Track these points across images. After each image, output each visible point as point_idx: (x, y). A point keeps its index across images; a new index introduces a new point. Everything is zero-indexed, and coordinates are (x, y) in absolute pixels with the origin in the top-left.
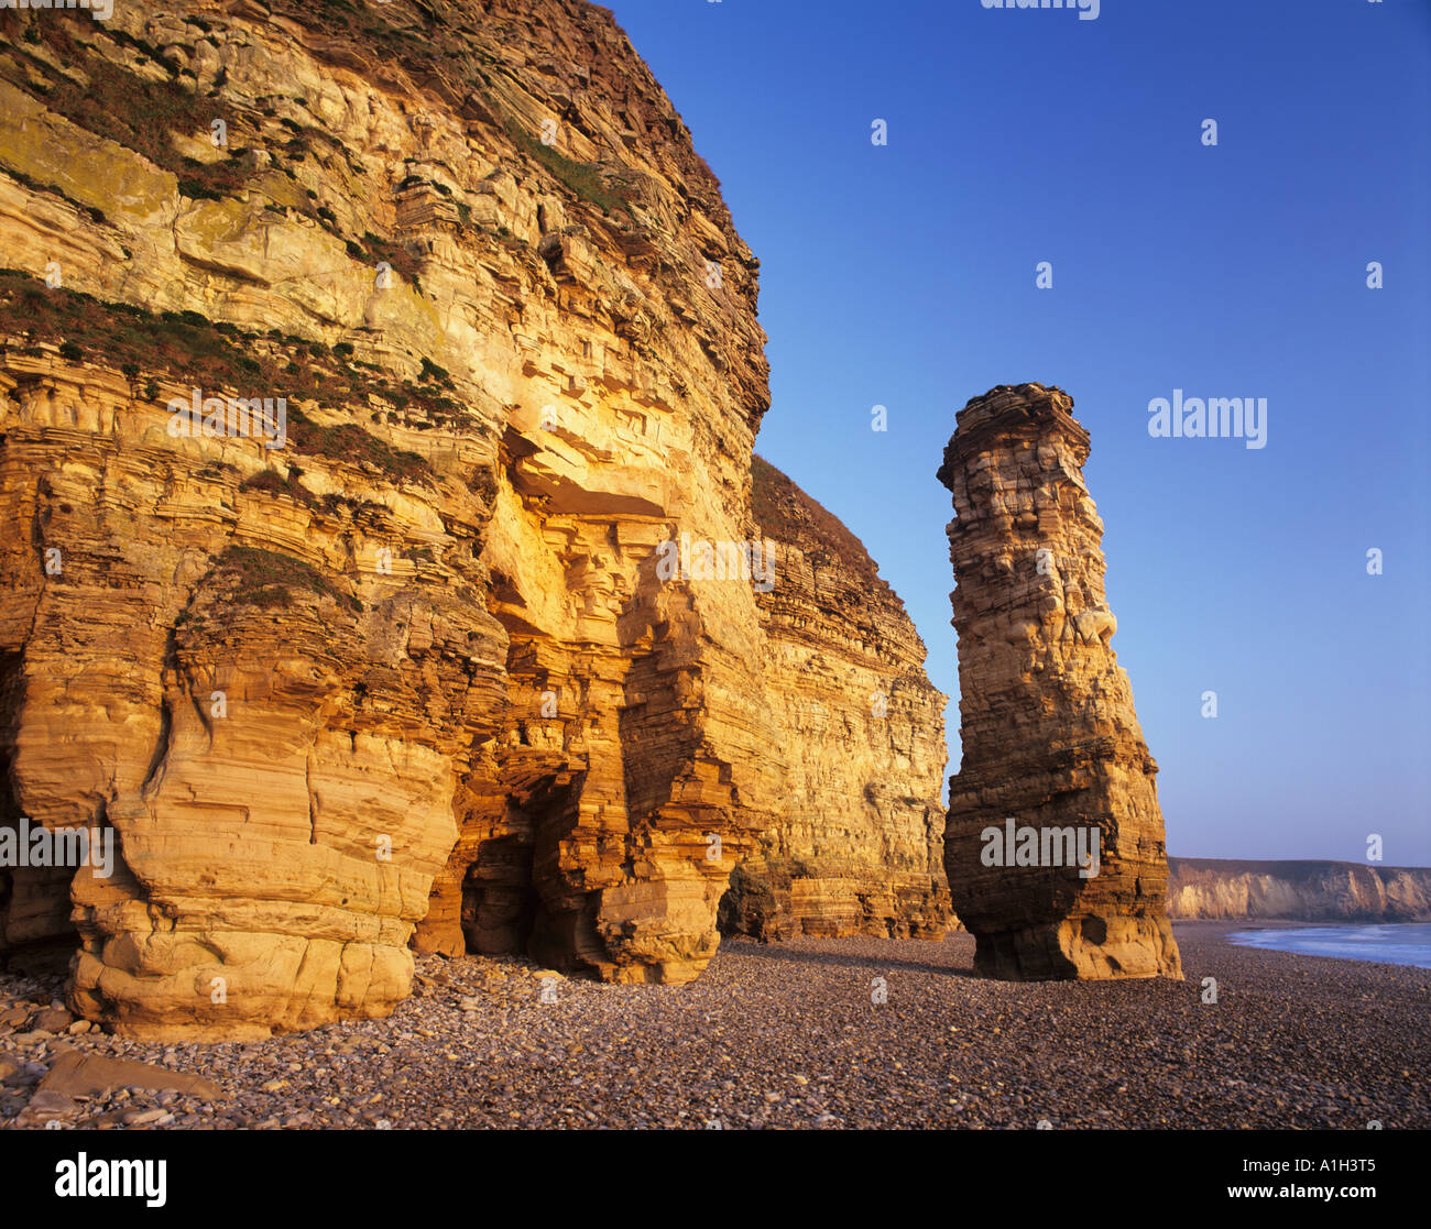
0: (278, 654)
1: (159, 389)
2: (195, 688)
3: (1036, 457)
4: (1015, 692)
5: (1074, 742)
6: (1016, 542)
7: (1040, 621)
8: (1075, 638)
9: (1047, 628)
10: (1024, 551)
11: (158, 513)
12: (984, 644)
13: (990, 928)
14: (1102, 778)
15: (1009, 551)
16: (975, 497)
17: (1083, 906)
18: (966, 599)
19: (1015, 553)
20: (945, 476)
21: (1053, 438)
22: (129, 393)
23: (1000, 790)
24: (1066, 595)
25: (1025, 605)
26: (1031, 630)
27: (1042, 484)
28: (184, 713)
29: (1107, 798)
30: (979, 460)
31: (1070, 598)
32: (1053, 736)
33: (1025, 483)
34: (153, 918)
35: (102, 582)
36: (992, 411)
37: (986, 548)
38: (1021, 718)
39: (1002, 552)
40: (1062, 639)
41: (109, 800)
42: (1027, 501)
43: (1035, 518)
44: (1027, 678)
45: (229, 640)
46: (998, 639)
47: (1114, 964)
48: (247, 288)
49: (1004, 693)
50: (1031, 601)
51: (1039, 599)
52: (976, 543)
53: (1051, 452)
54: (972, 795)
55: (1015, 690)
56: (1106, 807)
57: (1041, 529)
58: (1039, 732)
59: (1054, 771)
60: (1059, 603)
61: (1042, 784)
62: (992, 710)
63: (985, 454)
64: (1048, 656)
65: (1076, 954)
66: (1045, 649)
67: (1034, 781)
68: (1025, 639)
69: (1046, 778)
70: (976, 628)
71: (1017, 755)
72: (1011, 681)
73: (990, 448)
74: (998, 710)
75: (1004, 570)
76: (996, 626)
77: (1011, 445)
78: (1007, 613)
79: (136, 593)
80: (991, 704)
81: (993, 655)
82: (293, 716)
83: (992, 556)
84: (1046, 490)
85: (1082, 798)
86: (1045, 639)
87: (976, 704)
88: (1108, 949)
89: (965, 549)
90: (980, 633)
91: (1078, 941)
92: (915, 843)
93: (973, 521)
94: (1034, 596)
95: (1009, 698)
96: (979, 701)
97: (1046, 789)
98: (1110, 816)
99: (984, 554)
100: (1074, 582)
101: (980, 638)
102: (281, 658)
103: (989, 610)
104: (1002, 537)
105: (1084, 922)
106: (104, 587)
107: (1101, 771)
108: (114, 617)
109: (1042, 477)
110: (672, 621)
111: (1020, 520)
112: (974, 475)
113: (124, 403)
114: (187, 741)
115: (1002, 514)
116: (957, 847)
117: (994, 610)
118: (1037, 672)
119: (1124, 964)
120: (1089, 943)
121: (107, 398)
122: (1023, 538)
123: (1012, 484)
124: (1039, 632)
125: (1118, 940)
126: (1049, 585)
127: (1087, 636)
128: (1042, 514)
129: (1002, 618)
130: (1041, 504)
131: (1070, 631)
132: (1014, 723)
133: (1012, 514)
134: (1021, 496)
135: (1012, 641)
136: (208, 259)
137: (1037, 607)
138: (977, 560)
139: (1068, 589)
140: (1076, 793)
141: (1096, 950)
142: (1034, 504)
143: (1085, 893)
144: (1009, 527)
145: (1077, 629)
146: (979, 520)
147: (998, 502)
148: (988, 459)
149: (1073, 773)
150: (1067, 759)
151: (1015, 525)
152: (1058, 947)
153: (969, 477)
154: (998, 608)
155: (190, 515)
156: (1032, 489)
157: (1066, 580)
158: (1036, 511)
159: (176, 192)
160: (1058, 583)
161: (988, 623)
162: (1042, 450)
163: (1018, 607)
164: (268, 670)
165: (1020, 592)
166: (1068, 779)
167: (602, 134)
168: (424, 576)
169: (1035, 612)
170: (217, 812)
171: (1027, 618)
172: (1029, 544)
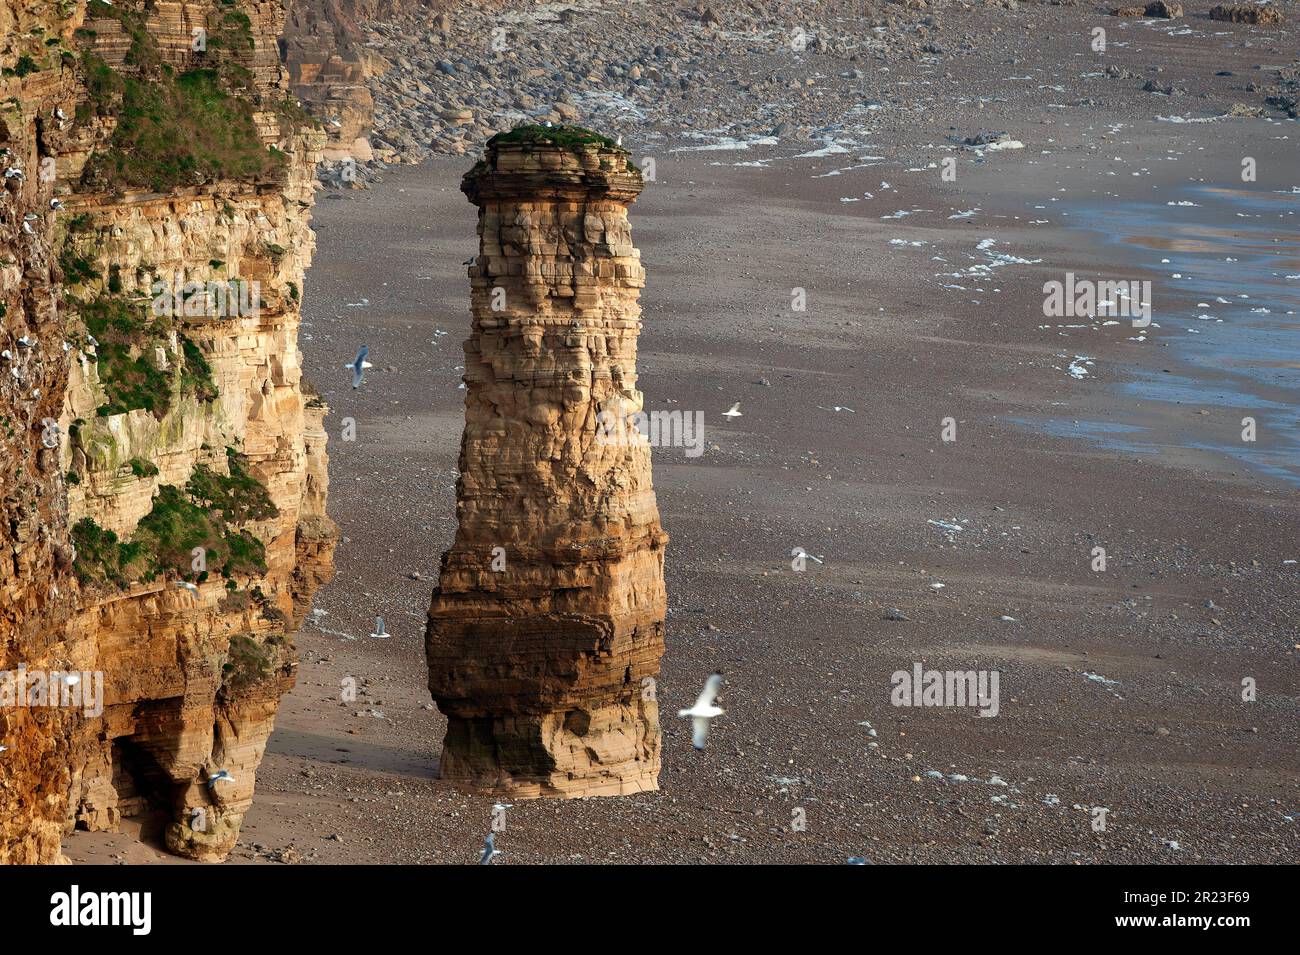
3: (582, 224)
4: (527, 477)
6: (548, 315)
7: (563, 408)
9: (569, 416)
10: (556, 326)
13: (468, 713)
14: (606, 579)
15: (540, 324)
16: (507, 250)
17: (570, 700)
19: (546, 327)
20: (470, 189)
21: (600, 206)
24: (593, 380)
25: (550, 387)
26: (552, 416)
27: (583, 257)
28: (226, 728)
29: (607, 599)
30: (518, 210)
31: (598, 383)
32: (560, 530)
33: (565, 251)
35: (201, 676)
37: (515, 313)
38: (529, 504)
39: (532, 324)
40: (584, 427)
41: (204, 765)
42: (566, 269)
43: (572, 292)
44: (542, 466)
46: (515, 414)
47: (592, 755)
49: (514, 475)
50: (557, 385)
51: (564, 387)
52: (505, 302)
53: (598, 223)
55: (527, 475)
56: (605, 608)
57: (578, 305)
58: (546, 523)
59: (558, 567)
60: (585, 392)
61: (544, 577)
62: (499, 490)
63: (526, 206)
64: (567, 447)
65: (557, 746)
66: (564, 439)
67: (536, 573)
68: (545, 425)
69: (550, 572)
70: (492, 393)
72: (524, 465)
73: (532, 200)
74: (506, 490)
75: (532, 346)
76: (514, 399)
77: (557, 201)
78: (529, 390)
80: (499, 484)
83: (521, 325)
84: (587, 265)
85: (582, 596)
86: (565, 428)
88: (589, 742)
90: (496, 401)
91: (560, 732)
94: (561, 381)
95: (519, 481)
96: (487, 476)
97: (547, 584)
98: (607, 618)
100: (604, 364)
101: (493, 405)
103: (508, 379)
104: (533, 306)
105: (568, 714)
107: (604, 571)
109: (585, 249)
111: (556, 291)
112: (511, 226)
114: (228, 738)
115: (537, 281)
117: (514, 381)
118: (553, 461)
119: (603, 756)
120: (571, 735)
122: (555, 310)
123: (551, 250)
124: (561, 419)
125: (599, 732)
126: (578, 371)
128: (580, 289)
129: (524, 394)
130: (580, 280)
131: (592, 419)
132: (521, 508)
133: (549, 284)
134: (560, 266)
135: (530, 423)
137: (563, 395)
139: (597, 374)
140: (576, 591)
141: (576, 741)
142: (574, 278)
143: (574, 689)
144: (543, 297)
146: (509, 275)
147: (534, 267)
148: (529, 213)
149: (577, 572)
150: (574, 558)
151: (550, 296)
152: (540, 740)
154: (520, 381)
156: (573, 260)
157: (597, 363)
158: (573, 285)
160: (587, 369)
161: (506, 392)
162: (589, 217)
163: (542, 387)
165: (547, 371)
166: (571, 576)
169: (560, 398)
171: (551, 403)
172: (564, 317)
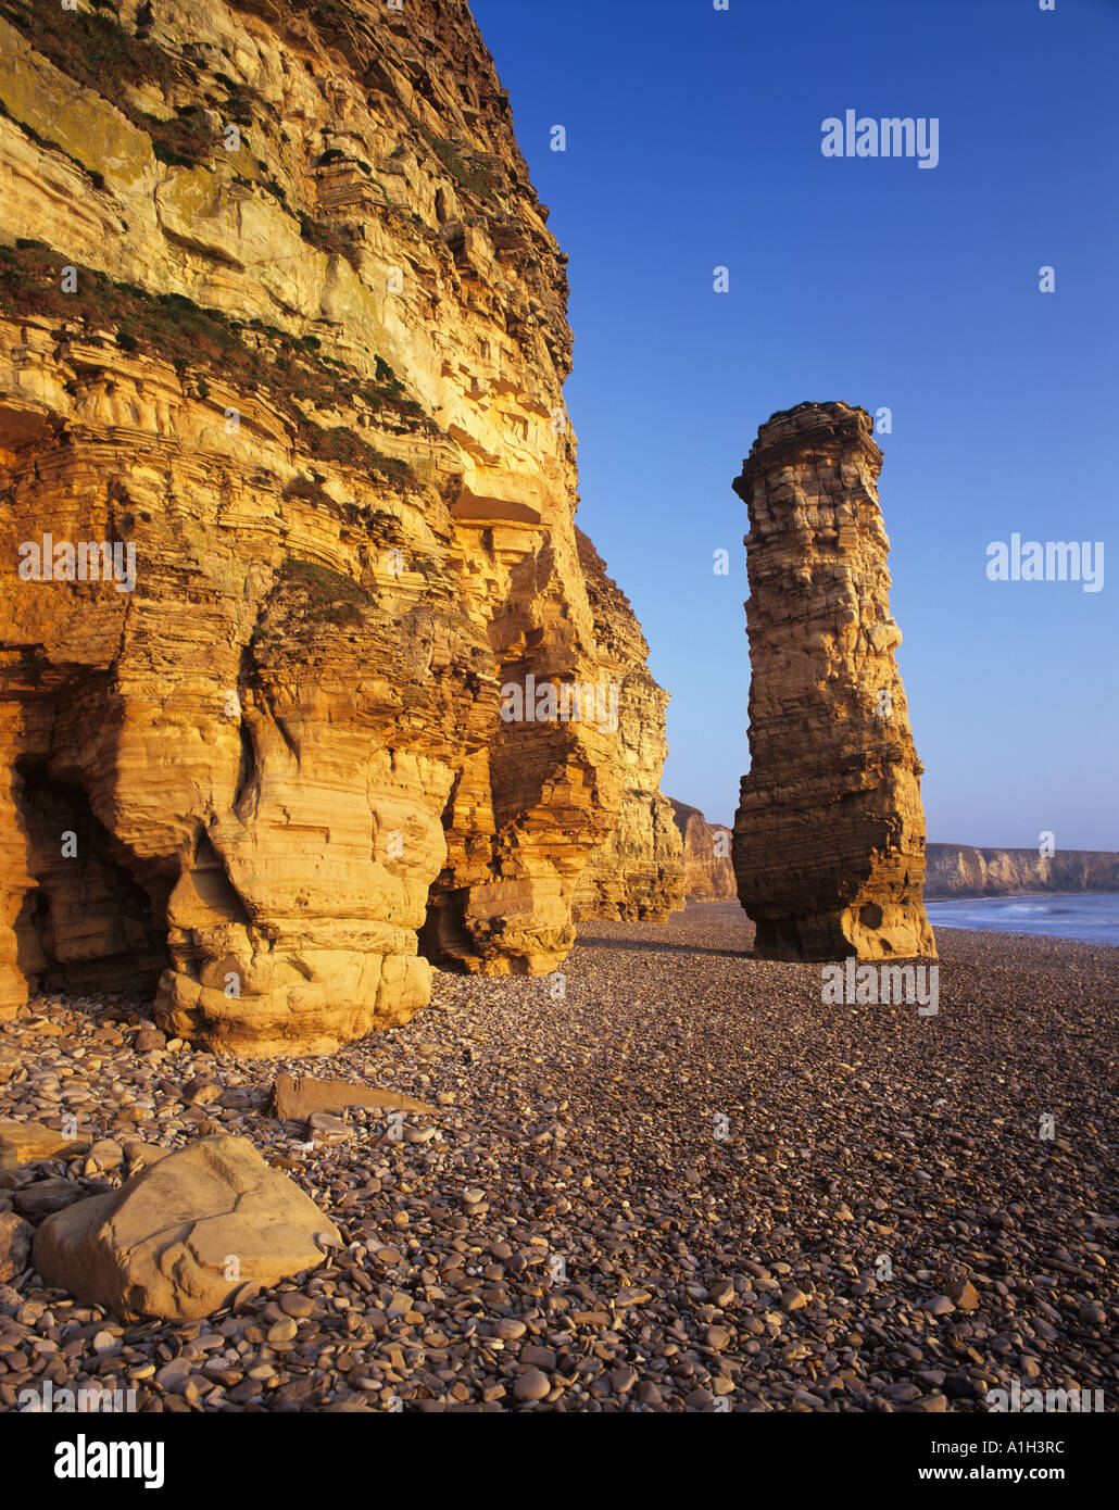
0: (359, 674)
1: (209, 386)
2: (277, 707)
3: (839, 474)
4: (810, 699)
5: (865, 747)
6: (815, 556)
7: (837, 633)
8: (868, 649)
9: (843, 640)
10: (823, 565)
11: (221, 523)
12: (779, 653)
13: (774, 915)
14: (889, 780)
15: (809, 565)
16: (776, 510)
17: (865, 895)
18: (762, 609)
19: (814, 567)
20: (742, 487)
21: (855, 457)
22: (180, 390)
23: (791, 789)
24: (861, 609)
25: (823, 617)
26: (828, 640)
27: (843, 501)
28: (268, 735)
29: (893, 799)
30: (782, 474)
31: (864, 612)
32: (844, 740)
33: (826, 499)
34: (253, 940)
35: (182, 597)
36: (798, 426)
37: (787, 560)
38: (814, 723)
39: (803, 565)
40: (857, 650)
41: (208, 824)
42: (829, 517)
43: (835, 534)
44: (822, 686)
45: (311, 660)
46: (794, 648)
47: (886, 945)
48: (223, 270)
49: (798, 699)
50: (830, 613)
51: (836, 613)
52: (777, 555)
53: (853, 470)
54: (764, 794)
55: (810, 698)
56: (892, 807)
57: (841, 545)
58: (830, 737)
59: (845, 773)
60: (856, 615)
61: (832, 784)
62: (786, 715)
63: (788, 468)
64: (843, 666)
65: (856, 937)
66: (840, 660)
67: (825, 782)
68: (822, 650)
69: (837, 780)
70: (772, 637)
71: (810, 758)
72: (806, 688)
73: (793, 463)
74: (792, 715)
75: (803, 583)
76: (792, 635)
77: (814, 461)
78: (803, 624)
79: (214, 609)
80: (785, 710)
81: (788, 663)
82: (367, 736)
83: (792, 568)
84: (847, 508)
85: (869, 798)
86: (840, 650)
87: (770, 709)
88: (882, 933)
89: (763, 560)
90: (776, 642)
91: (857, 926)
92: (644, 833)
93: (772, 534)
94: (833, 609)
95: (802, 703)
96: (773, 707)
97: (836, 789)
98: (896, 814)
99: (785, 566)
100: (868, 596)
101: (774, 646)
102: (364, 678)
103: (785, 620)
104: (802, 550)
105: (862, 910)
106: (184, 601)
107: (888, 773)
108: (197, 634)
109: (843, 494)
110: (546, 628)
111: (821, 535)
112: (777, 489)
113: (178, 401)
114: (276, 761)
115: (804, 528)
116: (746, 842)
117: (790, 621)
118: (832, 681)
119: (894, 945)
120: (866, 928)
121: (163, 395)
122: (821, 552)
123: (814, 500)
124: (835, 643)
125: (890, 925)
126: (848, 599)
127: (879, 648)
128: (843, 530)
129: (798, 628)
130: (842, 520)
131: (863, 642)
132: (806, 728)
133: (814, 529)
134: (823, 512)
135: (808, 651)
136: (189, 236)
137: (835, 619)
138: (775, 572)
139: (863, 603)
140: (863, 793)
141: (871, 933)
142: (836, 521)
143: (868, 883)
144: (810, 541)
145: (869, 641)
146: (778, 533)
147: (800, 516)
148: (792, 474)
149: (863, 775)
150: (859, 762)
151: (817, 540)
152: (841, 931)
153: (769, 489)
154: (796, 619)
155: (252, 526)
156: (833, 506)
157: (862, 595)
158: (836, 527)
159: (152, 156)
160: (855, 598)
161: (784, 632)
162: (845, 468)
163: (816, 618)
164: (351, 691)
165: (819, 604)
166: (858, 780)
167: (449, 109)
168: (435, 591)
169: (833, 624)
170: (302, 833)
171: (824, 630)
172: (829, 559)
